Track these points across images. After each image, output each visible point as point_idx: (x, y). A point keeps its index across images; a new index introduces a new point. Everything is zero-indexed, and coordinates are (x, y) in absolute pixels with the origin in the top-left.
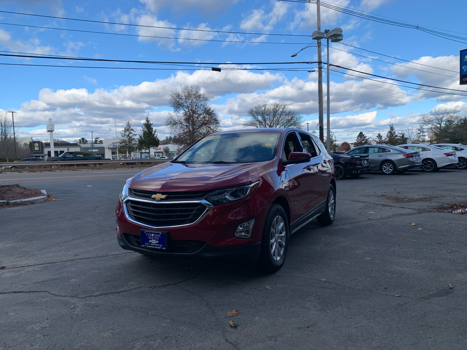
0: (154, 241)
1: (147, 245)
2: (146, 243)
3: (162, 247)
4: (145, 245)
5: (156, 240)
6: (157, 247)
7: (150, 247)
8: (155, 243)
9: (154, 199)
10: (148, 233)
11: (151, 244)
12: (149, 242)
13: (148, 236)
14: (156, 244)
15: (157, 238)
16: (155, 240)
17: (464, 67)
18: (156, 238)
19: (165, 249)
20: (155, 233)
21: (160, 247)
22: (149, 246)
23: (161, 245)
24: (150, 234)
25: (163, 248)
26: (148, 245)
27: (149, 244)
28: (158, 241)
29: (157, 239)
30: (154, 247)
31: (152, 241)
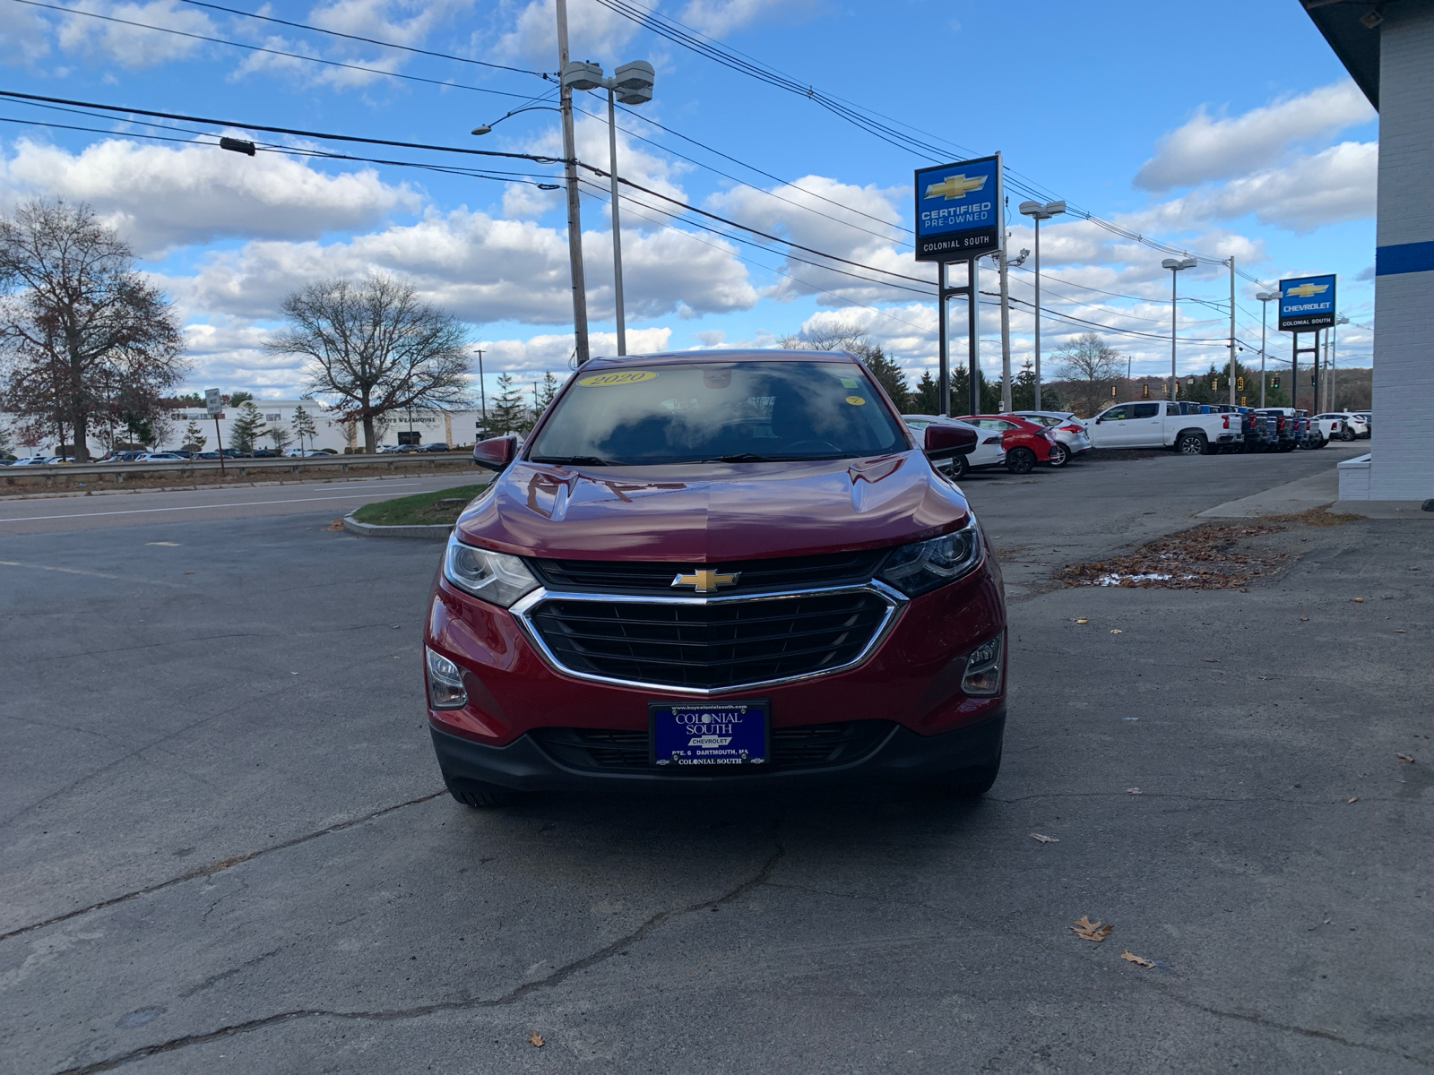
0: (710, 741)
1: (680, 757)
2: (674, 752)
3: (751, 756)
4: (669, 756)
5: (721, 735)
6: (727, 761)
7: (695, 762)
8: (716, 746)
9: (689, 590)
10: (686, 712)
11: (698, 753)
12: (691, 744)
13: (687, 724)
14: (721, 747)
15: (727, 726)
16: (716, 737)
17: (926, 216)
18: (721, 728)
19: (761, 761)
20: (716, 712)
21: (739, 756)
22: (689, 762)
23: (740, 752)
24: (695, 718)
25: (754, 761)
26: (687, 757)
27: (689, 753)
28: (729, 739)
29: (727, 731)
30: (711, 762)
31: (702, 742)
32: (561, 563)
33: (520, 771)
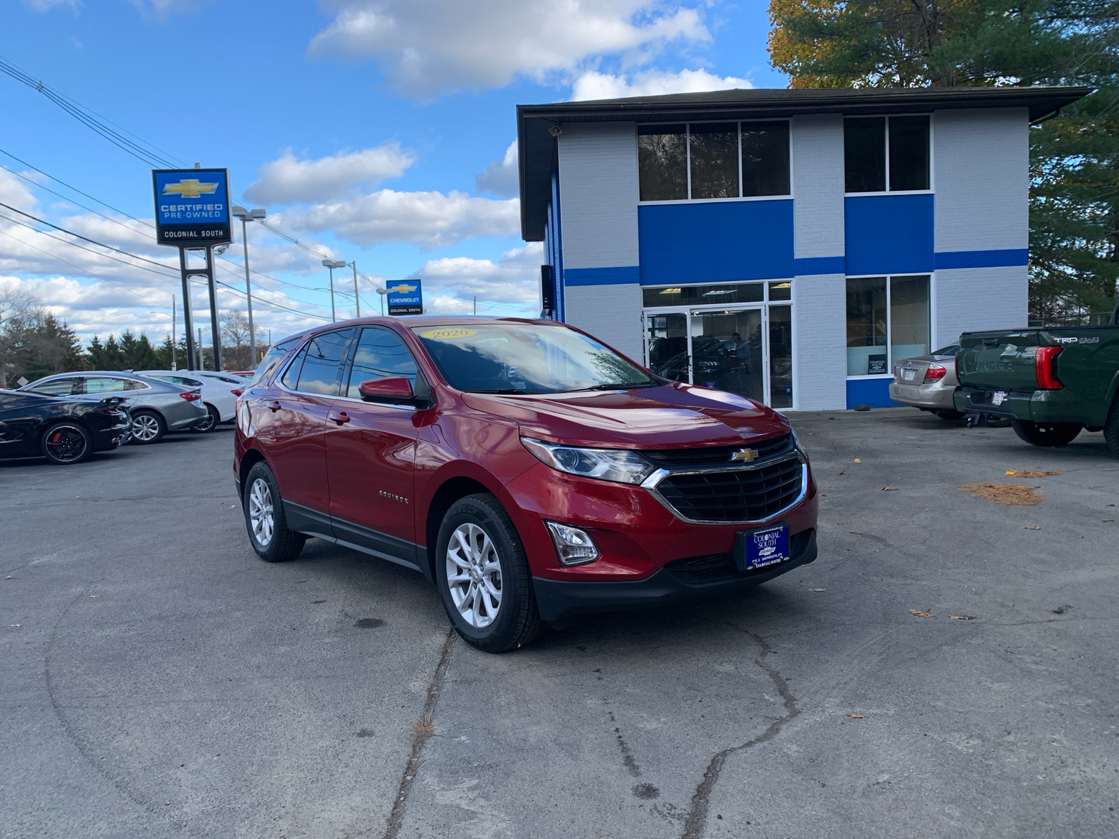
0: (767, 551)
1: (756, 563)
2: (754, 561)
4: (752, 565)
5: (772, 546)
7: (763, 565)
8: (769, 553)
9: (740, 462)
10: (761, 534)
11: (763, 559)
12: (760, 554)
13: (759, 542)
14: (772, 554)
15: (774, 540)
16: (769, 548)
17: (165, 208)
18: (772, 542)
19: (788, 558)
20: (770, 533)
21: (778, 558)
23: (779, 555)
24: (763, 538)
26: (759, 563)
27: (760, 560)
28: (775, 548)
29: (774, 543)
30: (768, 563)
31: (764, 552)
32: (661, 452)
33: (658, 593)
